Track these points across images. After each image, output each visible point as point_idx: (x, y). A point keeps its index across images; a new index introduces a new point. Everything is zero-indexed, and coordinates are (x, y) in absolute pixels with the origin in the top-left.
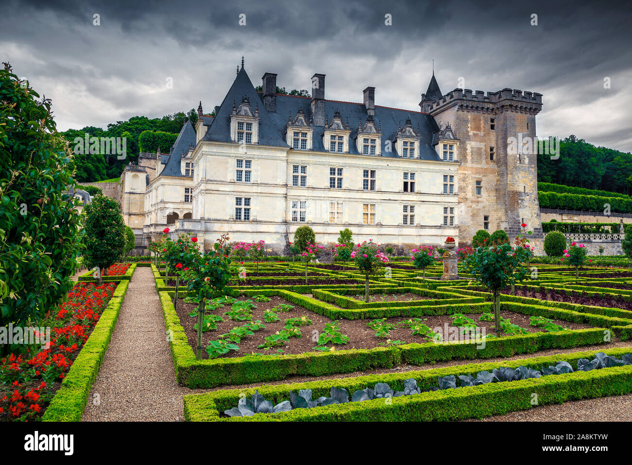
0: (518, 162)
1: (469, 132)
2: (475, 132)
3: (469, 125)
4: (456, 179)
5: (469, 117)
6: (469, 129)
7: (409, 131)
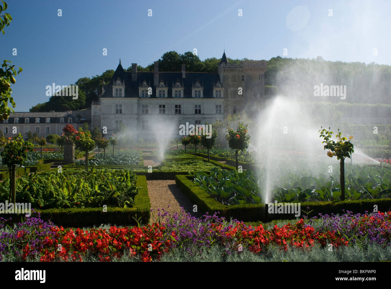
0: (253, 97)
1: (229, 83)
2: (233, 83)
3: (230, 80)
4: (222, 107)
5: (230, 76)
6: (229, 82)
7: (198, 85)
